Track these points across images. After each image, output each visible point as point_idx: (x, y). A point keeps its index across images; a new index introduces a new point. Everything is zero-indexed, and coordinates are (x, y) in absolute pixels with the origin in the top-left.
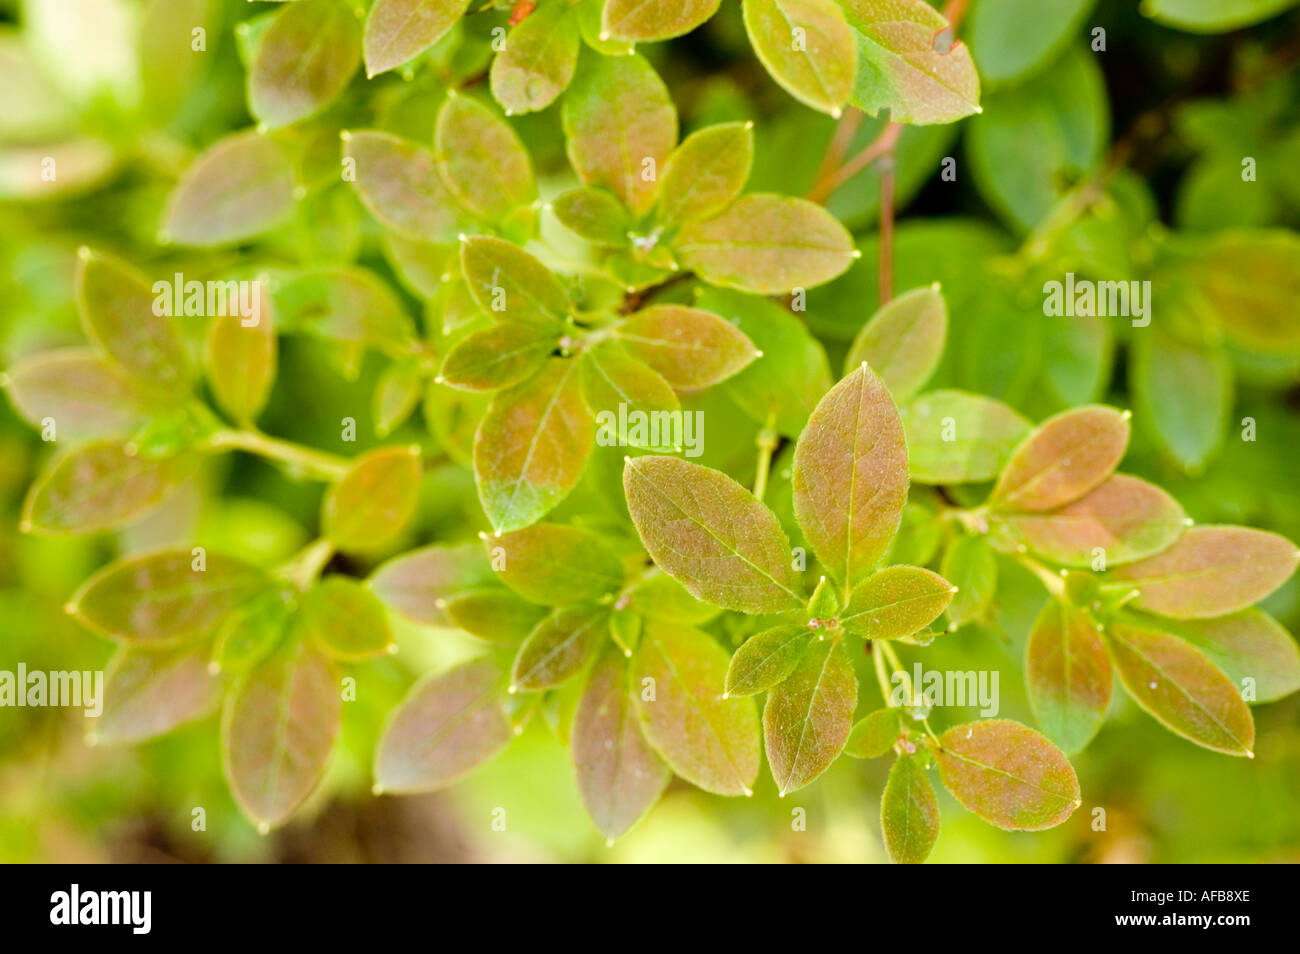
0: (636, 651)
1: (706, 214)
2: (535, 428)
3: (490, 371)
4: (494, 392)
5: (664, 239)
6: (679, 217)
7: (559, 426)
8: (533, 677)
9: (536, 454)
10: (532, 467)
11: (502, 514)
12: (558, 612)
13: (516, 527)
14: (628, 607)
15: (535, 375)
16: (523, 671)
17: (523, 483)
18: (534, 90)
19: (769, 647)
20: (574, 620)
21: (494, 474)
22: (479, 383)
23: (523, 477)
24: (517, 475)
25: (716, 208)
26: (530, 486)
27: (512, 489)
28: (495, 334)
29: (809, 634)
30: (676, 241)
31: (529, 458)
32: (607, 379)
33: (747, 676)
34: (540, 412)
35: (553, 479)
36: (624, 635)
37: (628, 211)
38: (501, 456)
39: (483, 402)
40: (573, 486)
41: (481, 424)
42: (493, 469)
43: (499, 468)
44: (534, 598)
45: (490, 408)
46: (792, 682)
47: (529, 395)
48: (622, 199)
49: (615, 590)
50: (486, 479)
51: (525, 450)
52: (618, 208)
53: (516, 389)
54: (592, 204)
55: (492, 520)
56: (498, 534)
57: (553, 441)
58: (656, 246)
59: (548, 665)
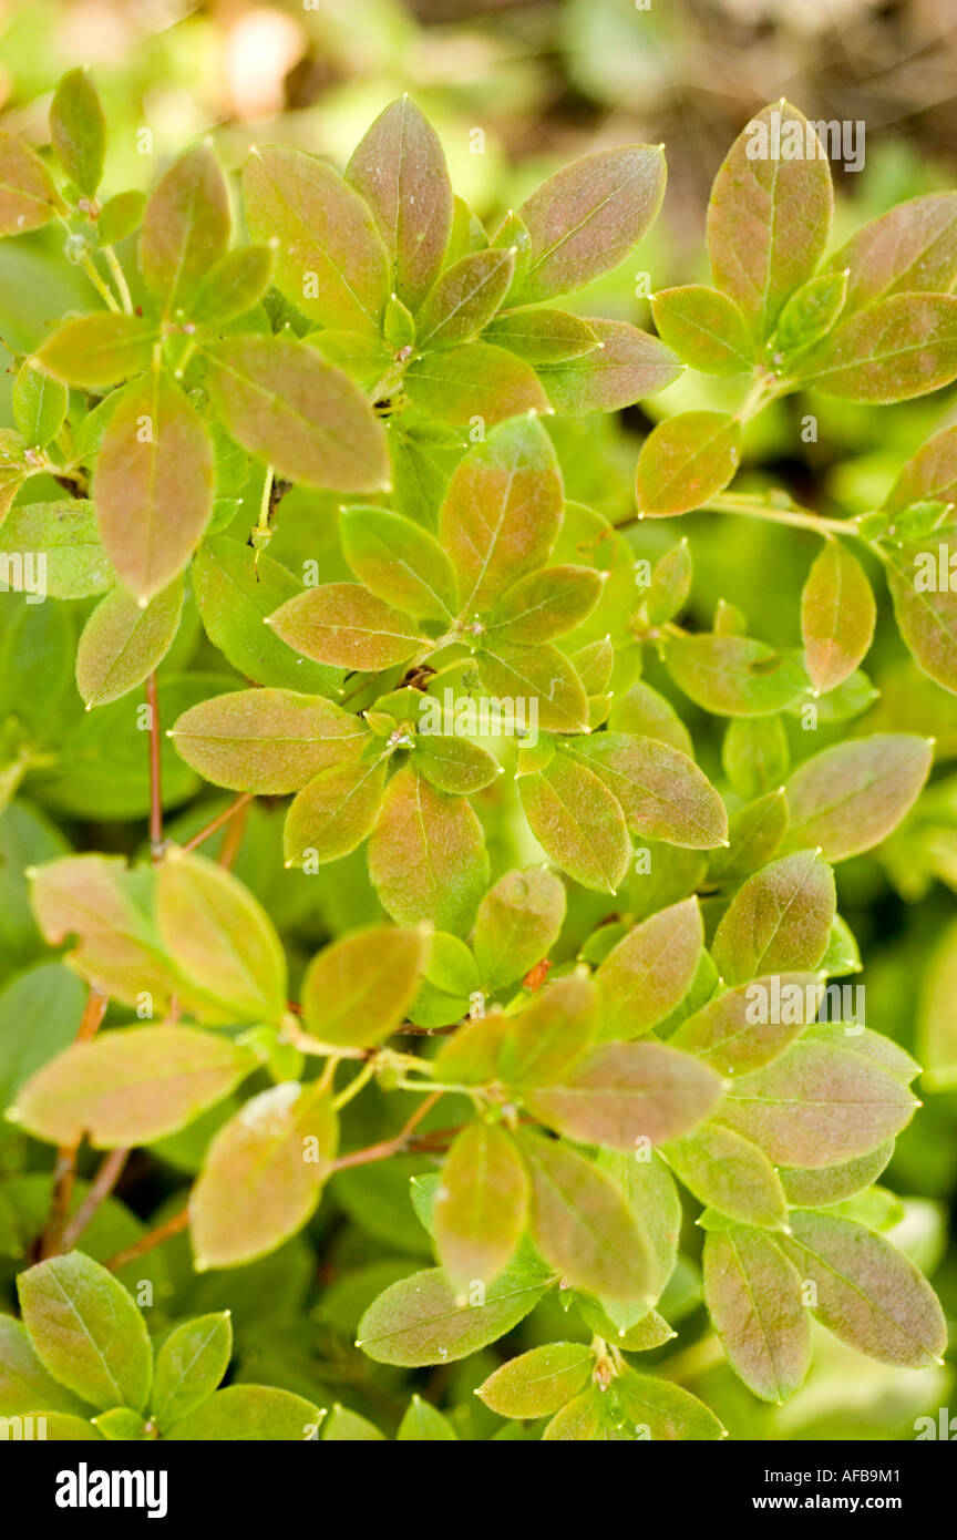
0: (388, 299)
1: (336, 770)
2: (502, 532)
3: (552, 590)
4: (547, 567)
5: (380, 743)
6: (365, 768)
7: (478, 537)
8: (493, 265)
9: (501, 502)
10: (502, 488)
11: (530, 435)
12: (472, 338)
13: (514, 420)
14: (400, 349)
15: (506, 590)
16: (503, 271)
17: (510, 469)
18: (519, 890)
19: (233, 299)
20: (455, 330)
21: (541, 478)
22: (562, 575)
23: (511, 476)
24: (517, 478)
25: (322, 777)
26: (502, 465)
27: (522, 462)
28: (550, 630)
29: (194, 317)
30: (367, 742)
31: (506, 497)
32: (428, 586)
33: (253, 265)
34: (499, 547)
35: (479, 475)
36: (402, 317)
37: (418, 773)
38: (536, 497)
39: (558, 555)
40: (456, 469)
41: (559, 530)
42: (542, 484)
43: (537, 484)
44: (497, 351)
45: (551, 549)
46: (207, 261)
47: (510, 567)
48: (426, 785)
49: (414, 366)
50: (549, 472)
51: (510, 507)
52: (429, 775)
53: (525, 572)
54: (455, 777)
55: (541, 429)
56: (532, 413)
57: (482, 518)
58: (389, 737)
59: (478, 279)
